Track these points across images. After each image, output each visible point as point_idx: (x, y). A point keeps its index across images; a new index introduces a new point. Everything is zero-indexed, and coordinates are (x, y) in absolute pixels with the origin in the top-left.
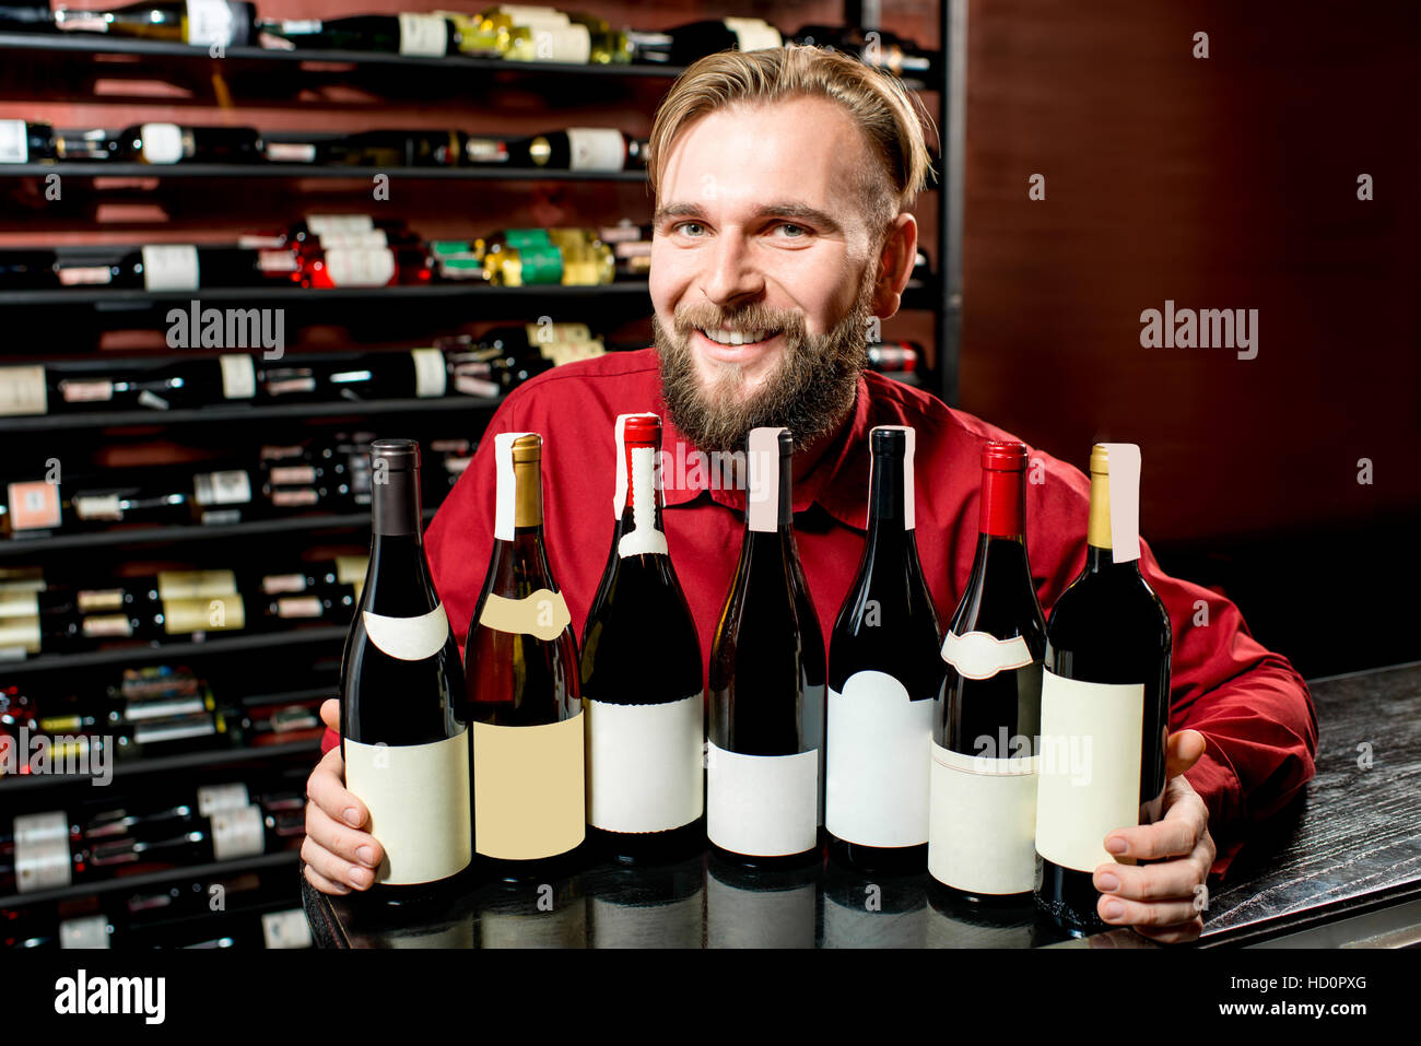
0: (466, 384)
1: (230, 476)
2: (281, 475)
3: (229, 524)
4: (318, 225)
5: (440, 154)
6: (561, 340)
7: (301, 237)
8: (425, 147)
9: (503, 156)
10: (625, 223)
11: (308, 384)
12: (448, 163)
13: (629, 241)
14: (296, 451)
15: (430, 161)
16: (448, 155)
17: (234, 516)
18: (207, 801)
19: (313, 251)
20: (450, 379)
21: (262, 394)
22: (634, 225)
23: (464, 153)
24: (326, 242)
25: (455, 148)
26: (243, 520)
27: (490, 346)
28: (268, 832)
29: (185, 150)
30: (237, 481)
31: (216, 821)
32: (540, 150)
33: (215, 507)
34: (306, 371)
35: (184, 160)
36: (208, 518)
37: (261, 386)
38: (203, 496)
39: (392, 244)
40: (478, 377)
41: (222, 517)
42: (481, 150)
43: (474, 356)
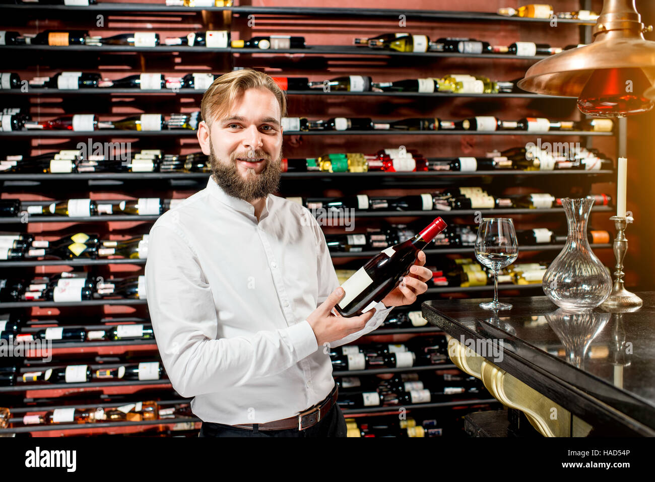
0: (439, 207)
1: (359, 236)
2: (374, 237)
3: (358, 252)
4: (388, 152)
5: (432, 126)
6: (472, 192)
7: (382, 156)
8: (427, 123)
9: (453, 127)
10: (496, 151)
11: (386, 205)
12: (434, 129)
13: (498, 157)
14: (378, 230)
15: (429, 129)
16: (434, 127)
17: (360, 249)
18: (345, 351)
19: (387, 159)
20: (434, 204)
21: (370, 208)
22: (499, 152)
23: (440, 126)
24: (392, 157)
25: (437, 124)
26: (363, 251)
27: (446, 195)
28: (367, 362)
29: (348, 126)
30: (361, 237)
31: (349, 357)
32: (466, 125)
33: (354, 246)
34: (385, 201)
35: (348, 129)
36: (351, 250)
37: (370, 205)
38: (350, 242)
39: (414, 157)
40: (443, 204)
41: (356, 249)
42: (446, 124)
43: (441, 198)
